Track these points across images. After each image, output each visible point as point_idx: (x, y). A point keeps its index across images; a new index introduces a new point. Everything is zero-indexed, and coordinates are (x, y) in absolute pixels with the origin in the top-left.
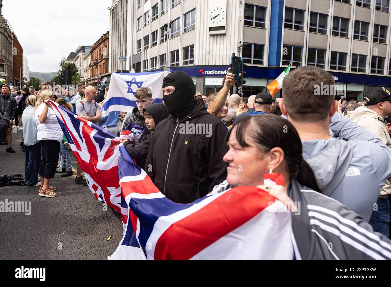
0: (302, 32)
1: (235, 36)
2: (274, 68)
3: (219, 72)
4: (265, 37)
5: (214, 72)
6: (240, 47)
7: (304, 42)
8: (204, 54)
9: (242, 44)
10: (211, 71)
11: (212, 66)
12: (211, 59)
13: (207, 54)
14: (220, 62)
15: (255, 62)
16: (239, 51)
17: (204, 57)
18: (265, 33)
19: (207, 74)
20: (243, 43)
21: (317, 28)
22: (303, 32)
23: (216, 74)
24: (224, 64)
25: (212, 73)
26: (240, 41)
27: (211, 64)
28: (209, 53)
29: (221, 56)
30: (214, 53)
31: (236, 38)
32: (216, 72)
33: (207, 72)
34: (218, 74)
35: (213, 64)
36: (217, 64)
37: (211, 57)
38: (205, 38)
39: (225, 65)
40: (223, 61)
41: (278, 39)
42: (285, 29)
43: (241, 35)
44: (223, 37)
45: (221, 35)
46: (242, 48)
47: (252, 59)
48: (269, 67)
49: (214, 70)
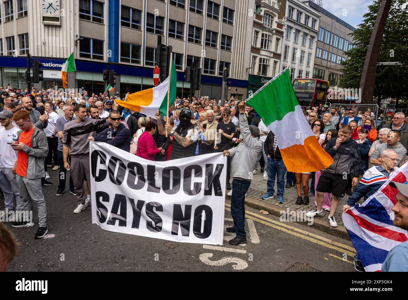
0: (139, 31)
1: (70, 29)
2: (113, 64)
3: (57, 65)
4: (103, 33)
5: (51, 64)
6: (76, 41)
7: (142, 41)
8: (39, 44)
9: (78, 38)
10: (48, 63)
11: (49, 58)
12: (47, 51)
13: (42, 45)
14: (57, 55)
15: (94, 57)
16: (76, 45)
17: (40, 48)
18: (104, 28)
19: (45, 66)
20: (80, 37)
21: (155, 29)
22: (141, 32)
23: (54, 66)
24: (62, 57)
25: (49, 65)
26: (77, 35)
27: (47, 56)
28: (44, 44)
29: (58, 48)
30: (50, 45)
31: (71, 31)
32: (53, 64)
33: (44, 64)
34: (56, 66)
35: (50, 56)
36: (54, 56)
37: (47, 48)
38: (39, 27)
39: (63, 59)
40: (61, 54)
41: (115, 36)
42: (121, 26)
43: (77, 29)
44: (58, 29)
45: (56, 26)
46: (78, 42)
47: (92, 54)
48: (109, 63)
49: (51, 63)
